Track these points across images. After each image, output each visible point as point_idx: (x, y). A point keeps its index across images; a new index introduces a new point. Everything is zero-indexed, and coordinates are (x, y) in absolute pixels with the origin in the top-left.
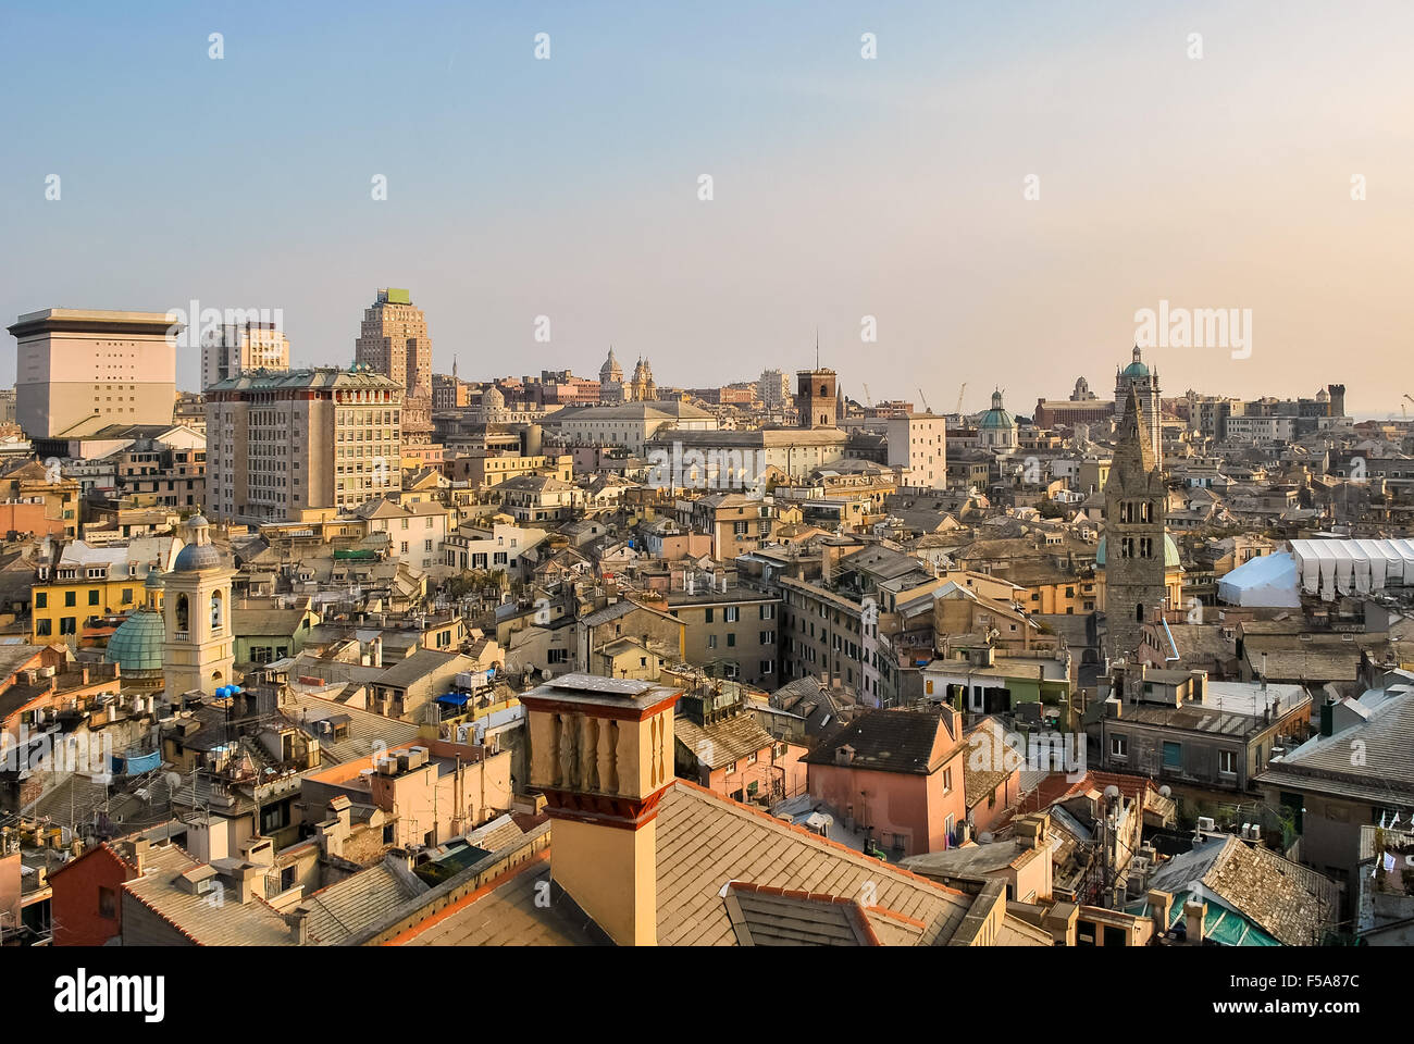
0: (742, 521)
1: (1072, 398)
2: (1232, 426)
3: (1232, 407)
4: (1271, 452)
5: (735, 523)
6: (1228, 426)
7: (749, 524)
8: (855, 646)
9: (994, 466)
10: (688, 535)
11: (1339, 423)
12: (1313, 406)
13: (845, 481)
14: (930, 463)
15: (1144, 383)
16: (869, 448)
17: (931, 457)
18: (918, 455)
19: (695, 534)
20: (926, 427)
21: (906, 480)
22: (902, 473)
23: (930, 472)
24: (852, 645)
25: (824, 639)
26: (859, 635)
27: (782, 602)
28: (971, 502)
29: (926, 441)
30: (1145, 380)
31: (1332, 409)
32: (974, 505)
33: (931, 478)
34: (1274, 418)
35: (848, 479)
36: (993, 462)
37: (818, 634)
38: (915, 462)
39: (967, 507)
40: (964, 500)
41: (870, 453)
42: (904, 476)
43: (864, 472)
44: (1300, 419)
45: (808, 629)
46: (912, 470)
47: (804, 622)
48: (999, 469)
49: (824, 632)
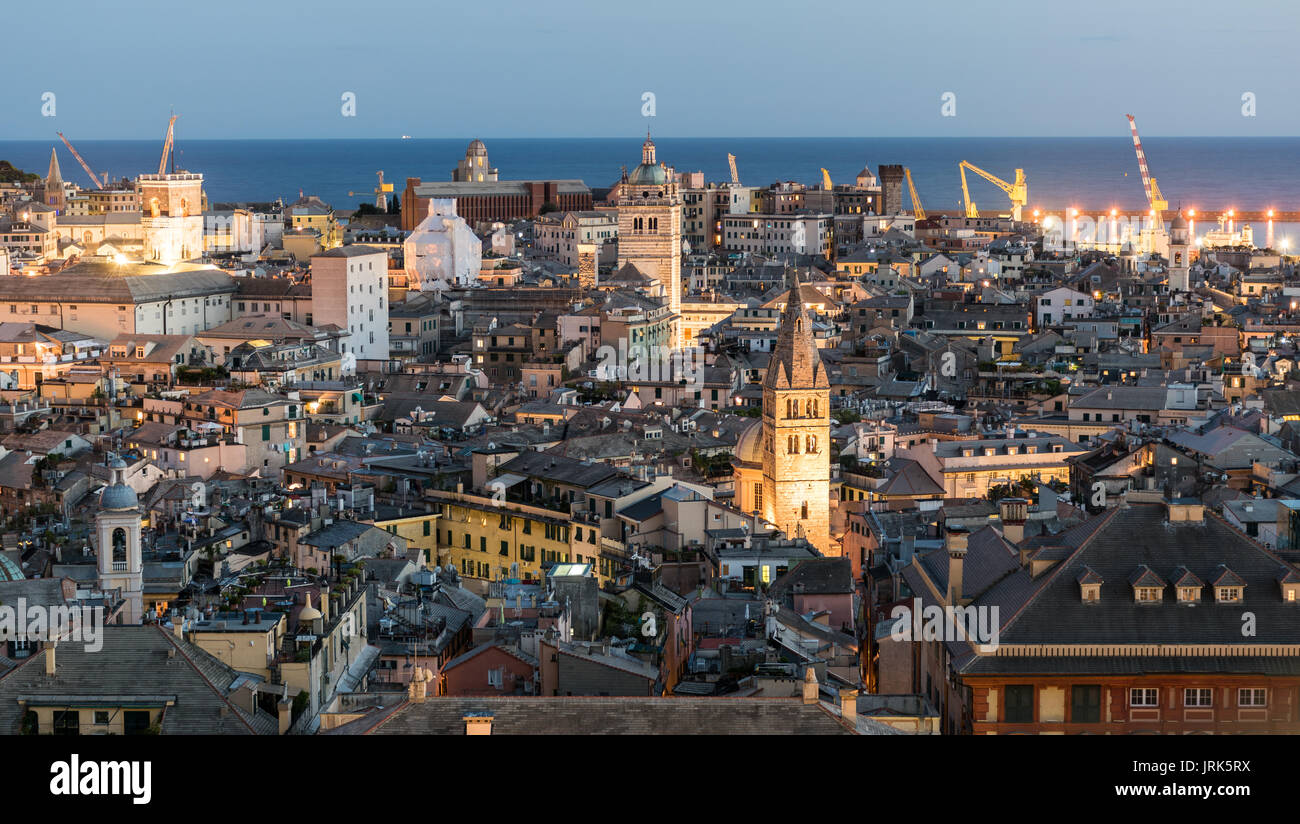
2: (731, 230)
3: (732, 200)
7: (274, 427)
8: (559, 554)
9: (447, 319)
10: (218, 445)
11: (893, 225)
12: (855, 198)
13: (283, 355)
14: (371, 319)
15: (660, 194)
16: (271, 297)
17: (371, 311)
18: (357, 309)
19: (227, 444)
20: (366, 267)
21: (343, 346)
22: (339, 337)
23: (371, 333)
24: (553, 553)
25: (504, 551)
26: (567, 542)
27: (441, 517)
28: (468, 380)
29: (366, 288)
30: (662, 189)
31: (884, 203)
32: (471, 383)
33: (372, 341)
34: (798, 217)
35: (286, 352)
36: (445, 312)
37: (493, 547)
38: (353, 320)
39: (463, 387)
40: (458, 377)
41: (273, 304)
42: (341, 341)
43: (301, 340)
44: (836, 218)
45: (476, 543)
46: (350, 332)
47: (468, 537)
48: (453, 323)
49: (504, 545)
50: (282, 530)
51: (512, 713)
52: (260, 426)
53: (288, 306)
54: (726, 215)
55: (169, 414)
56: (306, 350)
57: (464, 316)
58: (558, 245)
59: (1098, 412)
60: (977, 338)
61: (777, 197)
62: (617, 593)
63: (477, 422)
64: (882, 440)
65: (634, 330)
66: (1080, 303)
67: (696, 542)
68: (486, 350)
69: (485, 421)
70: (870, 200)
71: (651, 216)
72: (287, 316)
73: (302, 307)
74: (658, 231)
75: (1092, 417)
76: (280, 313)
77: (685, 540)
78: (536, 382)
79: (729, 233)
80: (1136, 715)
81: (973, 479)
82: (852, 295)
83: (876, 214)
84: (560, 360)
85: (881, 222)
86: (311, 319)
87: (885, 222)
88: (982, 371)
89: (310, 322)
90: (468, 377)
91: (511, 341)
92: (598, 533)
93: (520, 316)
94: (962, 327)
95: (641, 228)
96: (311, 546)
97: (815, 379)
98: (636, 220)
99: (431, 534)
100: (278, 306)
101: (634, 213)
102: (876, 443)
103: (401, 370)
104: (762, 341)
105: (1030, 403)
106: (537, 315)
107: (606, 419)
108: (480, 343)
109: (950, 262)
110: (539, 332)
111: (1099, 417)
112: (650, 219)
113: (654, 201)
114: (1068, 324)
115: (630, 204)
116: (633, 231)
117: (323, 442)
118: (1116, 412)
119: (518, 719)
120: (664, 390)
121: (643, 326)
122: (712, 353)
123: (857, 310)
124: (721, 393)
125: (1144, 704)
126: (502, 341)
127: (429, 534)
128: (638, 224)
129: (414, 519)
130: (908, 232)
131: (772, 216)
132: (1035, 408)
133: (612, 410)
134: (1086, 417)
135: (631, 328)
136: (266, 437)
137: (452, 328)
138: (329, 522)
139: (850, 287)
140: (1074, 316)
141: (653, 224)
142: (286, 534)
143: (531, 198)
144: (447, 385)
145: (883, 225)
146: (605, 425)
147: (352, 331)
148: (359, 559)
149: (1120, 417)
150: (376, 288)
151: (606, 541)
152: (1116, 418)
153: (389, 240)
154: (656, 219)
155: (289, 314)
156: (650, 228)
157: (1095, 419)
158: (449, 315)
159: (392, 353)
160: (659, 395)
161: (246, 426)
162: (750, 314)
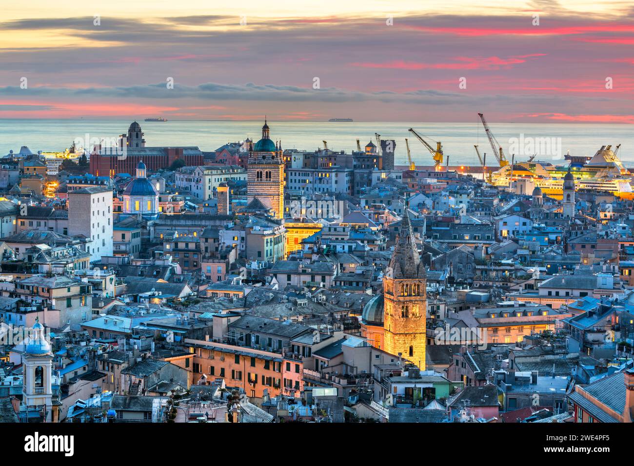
7: (74, 299)
8: (274, 379)
9: (145, 231)
10: (43, 310)
11: (389, 176)
12: (366, 160)
13: (58, 253)
14: (104, 231)
15: (273, 157)
16: (41, 218)
17: (104, 227)
18: (96, 225)
19: (48, 310)
20: (101, 199)
21: (88, 247)
22: (86, 242)
23: (104, 240)
24: (270, 378)
26: (280, 371)
27: (195, 356)
28: (170, 269)
29: (101, 213)
30: (274, 154)
31: (384, 162)
32: (173, 272)
33: (104, 245)
34: (333, 170)
35: (59, 252)
36: (144, 227)
38: (94, 232)
39: (168, 274)
40: (165, 268)
41: (42, 222)
42: (87, 245)
43: (67, 244)
44: (355, 171)
46: (92, 239)
47: (213, 368)
48: (149, 234)
50: (110, 365)
52: (66, 298)
53: (51, 223)
54: (290, 169)
55: (6, 291)
56: (70, 251)
57: (155, 230)
58: (191, 186)
59: (557, 290)
60: (474, 245)
61: (319, 159)
62: (350, 406)
63: (185, 295)
64: (438, 308)
65: (267, 239)
66: (524, 224)
67: (365, 372)
68: (171, 250)
69: (189, 295)
70: (375, 161)
71: (267, 170)
72: (51, 229)
73: (62, 224)
74: (272, 180)
75: (554, 293)
76: (46, 228)
77: (358, 370)
78: (210, 270)
79: (291, 180)
81: (509, 331)
82: (385, 218)
83: (379, 170)
84: (225, 257)
85: (382, 174)
86: (67, 231)
87: (384, 174)
88: (478, 265)
89: (66, 233)
90: (170, 268)
91: (187, 245)
92: (301, 367)
93: (189, 230)
94: (455, 238)
95: (261, 177)
96: (129, 375)
97: (418, 272)
98: (258, 172)
99: (190, 366)
100: (45, 223)
101: (257, 168)
102: (435, 309)
103: (129, 263)
104: (344, 246)
105: (512, 284)
106: (203, 229)
107: (271, 294)
108: (168, 247)
109: (427, 198)
110: (204, 240)
111: (557, 293)
112: (267, 172)
113: (269, 161)
115: (255, 163)
116: (256, 180)
117: (101, 308)
118: (568, 291)
120: (292, 276)
121: (272, 237)
122: (315, 253)
123: (393, 228)
124: (327, 278)
126: (181, 246)
127: (189, 367)
128: (259, 175)
129: (180, 357)
130: (399, 180)
131: (317, 170)
133: (274, 288)
134: (550, 293)
135: (266, 238)
136: (69, 305)
137: (148, 237)
138: (139, 360)
139: (383, 213)
141: (269, 175)
142: (112, 367)
143: (168, 157)
144: (158, 272)
145: (383, 176)
146: (271, 298)
147: (93, 239)
148: (160, 383)
149: (570, 294)
150: (106, 213)
151: (306, 371)
152: (568, 294)
153: (89, 182)
154: (270, 172)
155: (52, 228)
156: (267, 177)
157: (555, 295)
158: (146, 229)
159: (115, 252)
160: (289, 279)
161: (57, 299)
162: (332, 230)
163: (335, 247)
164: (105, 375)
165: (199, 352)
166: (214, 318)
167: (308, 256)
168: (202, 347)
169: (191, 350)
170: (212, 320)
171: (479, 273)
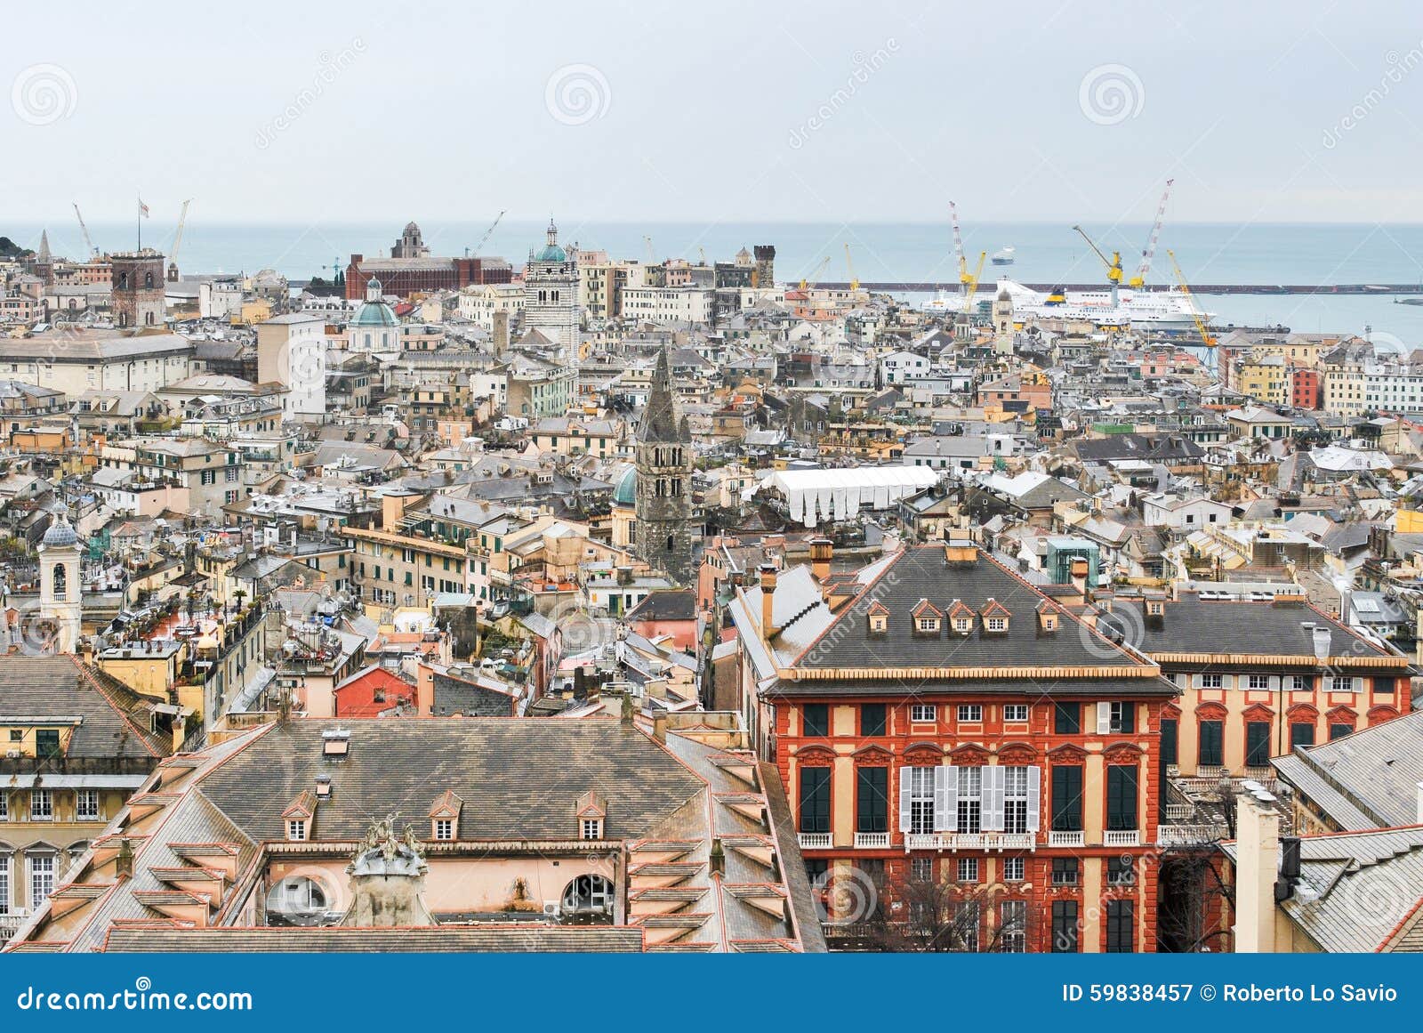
0: (209, 470)
1: (396, 252)
2: (629, 300)
3: (629, 275)
4: (706, 352)
5: (203, 473)
6: (624, 300)
7: (217, 472)
8: (455, 584)
10: (164, 488)
11: (765, 297)
12: (735, 274)
13: (230, 408)
15: (563, 271)
19: (172, 488)
20: (306, 331)
21: (285, 400)
22: (282, 393)
24: (450, 583)
25: (409, 582)
26: (462, 573)
27: (353, 552)
28: (390, 431)
30: (564, 266)
31: (759, 278)
32: (393, 433)
34: (684, 290)
35: (233, 406)
36: (375, 371)
37: (400, 577)
39: (387, 436)
40: (383, 429)
42: (283, 396)
43: (248, 395)
44: (717, 290)
45: (384, 575)
47: (378, 569)
49: (409, 575)
50: (213, 564)
51: (366, 733)
54: (623, 288)
55: (124, 461)
57: (392, 374)
58: (479, 313)
59: (929, 458)
60: (831, 395)
61: (667, 273)
62: (494, 619)
63: (395, 466)
64: (742, 484)
65: (536, 388)
66: (919, 364)
68: (408, 404)
70: (746, 275)
71: (554, 289)
74: (559, 303)
78: (449, 432)
79: (626, 303)
80: (916, 729)
82: (726, 357)
83: (752, 288)
84: (472, 413)
88: (833, 423)
90: (390, 428)
92: (489, 566)
94: (818, 385)
95: (544, 300)
96: (236, 578)
98: (541, 292)
99: (346, 566)
101: (540, 287)
102: (736, 486)
103: (333, 422)
105: (872, 451)
106: (455, 374)
107: (507, 465)
109: (814, 328)
110: (456, 389)
111: (929, 463)
112: (552, 292)
113: (557, 276)
114: (908, 383)
115: (536, 279)
116: (538, 303)
117: (259, 485)
118: (944, 459)
119: (372, 738)
120: (559, 439)
121: (544, 384)
122: (602, 407)
124: (608, 442)
125: (923, 719)
126: (424, 397)
127: (344, 566)
128: (542, 296)
129: (332, 553)
130: (779, 303)
131: (663, 289)
132: (876, 455)
135: (534, 386)
138: (252, 556)
140: (913, 376)
141: (555, 296)
143: (459, 272)
144: (371, 435)
146: (506, 470)
149: (947, 463)
151: (495, 573)
152: (943, 463)
154: (557, 292)
156: (552, 299)
157: (926, 464)
158: (378, 373)
159: (326, 407)
160: (554, 443)
161: (190, 472)
162: (637, 374)
163: (633, 398)
164: (206, 578)
165: (359, 547)
166: (385, 498)
167: (593, 411)
168: (363, 539)
169: (351, 544)
170: (381, 500)
171: (834, 434)
